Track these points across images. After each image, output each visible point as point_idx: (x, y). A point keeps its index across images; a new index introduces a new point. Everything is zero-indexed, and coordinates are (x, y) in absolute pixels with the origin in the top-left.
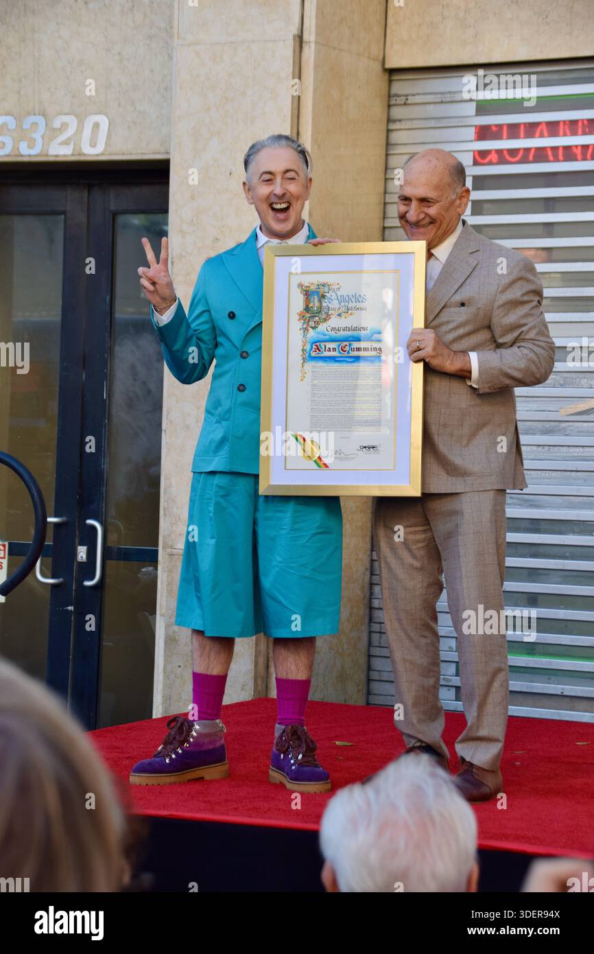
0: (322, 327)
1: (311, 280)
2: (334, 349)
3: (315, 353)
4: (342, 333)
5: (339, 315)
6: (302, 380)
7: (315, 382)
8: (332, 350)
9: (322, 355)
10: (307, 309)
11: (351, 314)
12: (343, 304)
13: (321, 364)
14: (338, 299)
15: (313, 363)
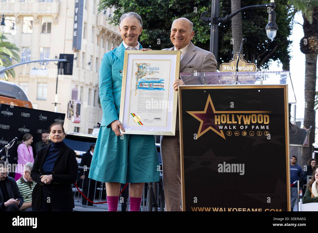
0: (143, 78)
1: (140, 62)
2: (147, 85)
3: (140, 86)
4: (150, 80)
5: (150, 74)
6: (135, 95)
7: (140, 96)
8: (146, 85)
9: (143, 87)
10: (138, 72)
11: (154, 74)
12: (151, 70)
13: (142, 90)
14: (149, 69)
15: (139, 90)
